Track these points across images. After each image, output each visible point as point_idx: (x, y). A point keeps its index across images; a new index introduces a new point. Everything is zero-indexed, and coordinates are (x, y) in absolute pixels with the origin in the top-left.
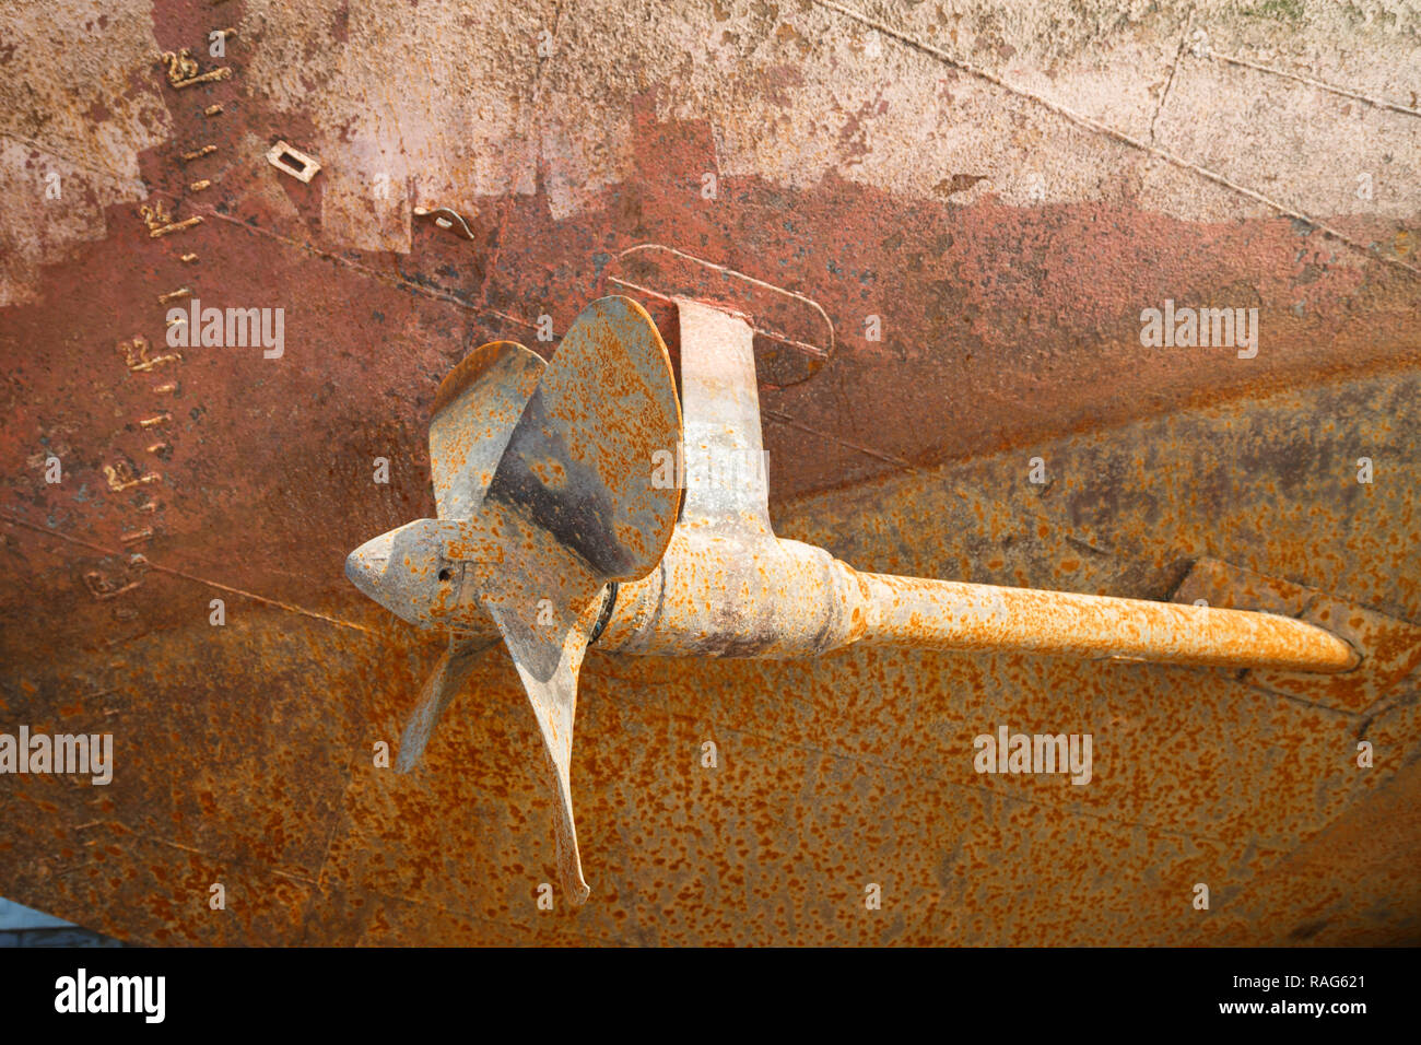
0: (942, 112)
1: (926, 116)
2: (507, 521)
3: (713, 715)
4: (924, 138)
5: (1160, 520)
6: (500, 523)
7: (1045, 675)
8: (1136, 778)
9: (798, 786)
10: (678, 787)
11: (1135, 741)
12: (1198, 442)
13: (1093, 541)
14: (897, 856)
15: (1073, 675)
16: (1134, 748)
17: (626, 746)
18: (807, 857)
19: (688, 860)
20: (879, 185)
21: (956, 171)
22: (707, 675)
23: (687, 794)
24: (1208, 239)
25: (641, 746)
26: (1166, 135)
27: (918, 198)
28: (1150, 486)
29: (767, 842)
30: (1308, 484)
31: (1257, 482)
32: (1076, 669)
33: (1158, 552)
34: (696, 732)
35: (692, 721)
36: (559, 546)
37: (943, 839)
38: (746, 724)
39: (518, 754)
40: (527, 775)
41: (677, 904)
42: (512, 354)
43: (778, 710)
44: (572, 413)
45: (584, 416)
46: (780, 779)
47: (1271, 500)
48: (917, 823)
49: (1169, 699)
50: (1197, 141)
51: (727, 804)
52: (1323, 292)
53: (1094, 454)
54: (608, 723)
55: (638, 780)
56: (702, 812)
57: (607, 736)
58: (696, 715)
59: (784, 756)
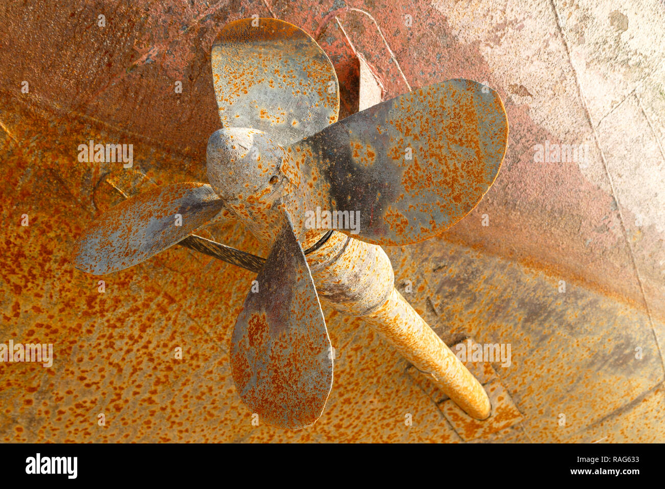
0: (540, 49)
1: (533, 46)
2: (307, 163)
3: (185, 304)
4: (524, 57)
5: (470, 310)
6: (303, 161)
7: (363, 362)
8: (356, 433)
9: (198, 366)
10: (131, 337)
11: (372, 414)
12: (512, 281)
13: (436, 305)
14: (214, 429)
15: (374, 368)
16: (369, 417)
17: (122, 298)
18: (169, 410)
19: (99, 385)
20: (491, 65)
21: (524, 84)
22: (203, 279)
23: (133, 344)
24: (583, 188)
25: (132, 302)
26: (604, 127)
27: (501, 85)
28: (480, 291)
29: (154, 392)
30: (534, 325)
31: (517, 313)
32: (378, 366)
33: (458, 324)
34: (169, 309)
35: (172, 300)
36: (328, 195)
37: (244, 428)
38: (200, 317)
39: (50, 270)
40: (45, 288)
41: (71, 409)
42: (305, 42)
43: (224, 318)
44: (408, 130)
45: (416, 137)
46: (192, 358)
47: (516, 325)
48: (240, 414)
49: (403, 400)
50: (610, 139)
51: (151, 360)
52: (600, 240)
53: (471, 262)
54: (123, 279)
55: (112, 322)
56: (133, 359)
57: (116, 286)
58: (177, 299)
59: (205, 346)
